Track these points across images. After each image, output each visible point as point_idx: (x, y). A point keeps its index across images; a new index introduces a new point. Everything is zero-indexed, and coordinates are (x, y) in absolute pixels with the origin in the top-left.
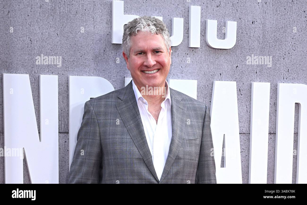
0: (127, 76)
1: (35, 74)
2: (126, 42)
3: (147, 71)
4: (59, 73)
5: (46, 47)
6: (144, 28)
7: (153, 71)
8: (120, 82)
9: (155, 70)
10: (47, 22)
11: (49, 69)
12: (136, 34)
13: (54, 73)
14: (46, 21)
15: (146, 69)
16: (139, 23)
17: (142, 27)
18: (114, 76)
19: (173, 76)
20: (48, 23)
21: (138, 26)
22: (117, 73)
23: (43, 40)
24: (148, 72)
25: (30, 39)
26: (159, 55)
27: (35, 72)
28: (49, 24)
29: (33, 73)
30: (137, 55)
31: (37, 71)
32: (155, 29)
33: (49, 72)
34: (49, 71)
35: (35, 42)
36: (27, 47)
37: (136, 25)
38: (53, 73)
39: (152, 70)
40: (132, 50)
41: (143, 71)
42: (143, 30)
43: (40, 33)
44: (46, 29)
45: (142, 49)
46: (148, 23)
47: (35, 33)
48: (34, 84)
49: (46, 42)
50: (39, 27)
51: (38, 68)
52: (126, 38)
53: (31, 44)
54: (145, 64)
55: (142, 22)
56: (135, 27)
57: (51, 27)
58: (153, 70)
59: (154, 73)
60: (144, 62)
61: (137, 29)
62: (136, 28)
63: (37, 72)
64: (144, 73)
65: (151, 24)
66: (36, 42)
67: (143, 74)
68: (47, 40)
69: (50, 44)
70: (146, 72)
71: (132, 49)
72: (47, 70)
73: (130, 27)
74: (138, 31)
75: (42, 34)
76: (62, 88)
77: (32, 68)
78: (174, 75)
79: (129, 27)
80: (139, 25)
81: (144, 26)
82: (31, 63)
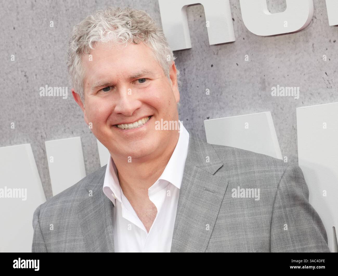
0: (213, 114)
1: (43, 140)
2: (74, 68)
3: (124, 124)
4: (83, 131)
5: (54, 82)
6: (105, 35)
7: (137, 123)
8: (201, 130)
9: (141, 119)
10: (47, 34)
11: (65, 127)
12: (90, 49)
13: (75, 134)
14: (46, 32)
15: (121, 121)
16: (95, 26)
17: (102, 35)
18: (187, 120)
19: (310, 99)
20: (50, 34)
21: (92, 32)
22: (191, 111)
23: (46, 70)
24: (126, 126)
25: (23, 73)
26: (146, 87)
27: (42, 136)
28: (51, 37)
29: (39, 138)
30: (97, 93)
31: (46, 133)
32: (130, 34)
33: (66, 133)
34: (65, 130)
35: (33, 77)
36: (22, 90)
37: (88, 31)
38: (72, 132)
39: (135, 119)
40: (87, 85)
41: (115, 126)
42: (103, 39)
43: (40, 59)
44: (48, 47)
45: (106, 80)
46: (114, 24)
47: (31, 60)
48: (43, 160)
49: (52, 73)
50: (36, 47)
51: (47, 128)
52: (73, 61)
53: (28, 82)
54: (118, 109)
55: (100, 23)
56: (87, 34)
57: (55, 41)
58: (137, 121)
59: (141, 126)
60: (114, 107)
61: (91, 39)
62: (89, 38)
63: (45, 136)
64: (120, 130)
65: (119, 25)
66: (35, 77)
67: (117, 131)
68: (53, 69)
69: (59, 76)
70: (123, 126)
71: (88, 81)
72: (63, 129)
73: (78, 36)
74: (94, 43)
75: (43, 59)
76: (93, 161)
77: (36, 129)
78: (311, 94)
79: (76, 36)
80: (95, 29)
81: (104, 30)
82: (33, 119)
